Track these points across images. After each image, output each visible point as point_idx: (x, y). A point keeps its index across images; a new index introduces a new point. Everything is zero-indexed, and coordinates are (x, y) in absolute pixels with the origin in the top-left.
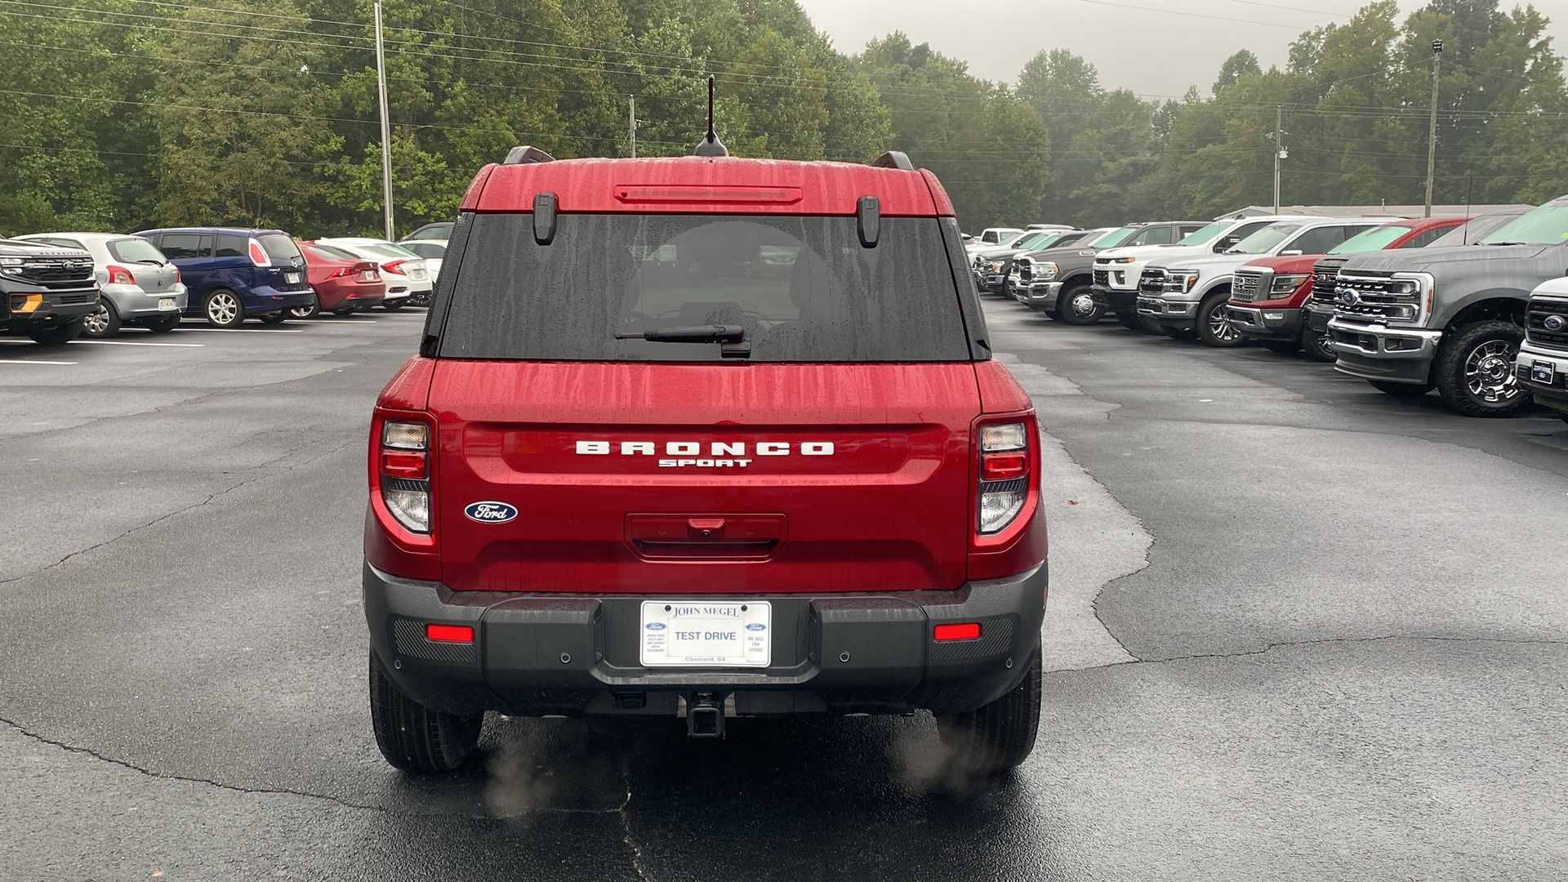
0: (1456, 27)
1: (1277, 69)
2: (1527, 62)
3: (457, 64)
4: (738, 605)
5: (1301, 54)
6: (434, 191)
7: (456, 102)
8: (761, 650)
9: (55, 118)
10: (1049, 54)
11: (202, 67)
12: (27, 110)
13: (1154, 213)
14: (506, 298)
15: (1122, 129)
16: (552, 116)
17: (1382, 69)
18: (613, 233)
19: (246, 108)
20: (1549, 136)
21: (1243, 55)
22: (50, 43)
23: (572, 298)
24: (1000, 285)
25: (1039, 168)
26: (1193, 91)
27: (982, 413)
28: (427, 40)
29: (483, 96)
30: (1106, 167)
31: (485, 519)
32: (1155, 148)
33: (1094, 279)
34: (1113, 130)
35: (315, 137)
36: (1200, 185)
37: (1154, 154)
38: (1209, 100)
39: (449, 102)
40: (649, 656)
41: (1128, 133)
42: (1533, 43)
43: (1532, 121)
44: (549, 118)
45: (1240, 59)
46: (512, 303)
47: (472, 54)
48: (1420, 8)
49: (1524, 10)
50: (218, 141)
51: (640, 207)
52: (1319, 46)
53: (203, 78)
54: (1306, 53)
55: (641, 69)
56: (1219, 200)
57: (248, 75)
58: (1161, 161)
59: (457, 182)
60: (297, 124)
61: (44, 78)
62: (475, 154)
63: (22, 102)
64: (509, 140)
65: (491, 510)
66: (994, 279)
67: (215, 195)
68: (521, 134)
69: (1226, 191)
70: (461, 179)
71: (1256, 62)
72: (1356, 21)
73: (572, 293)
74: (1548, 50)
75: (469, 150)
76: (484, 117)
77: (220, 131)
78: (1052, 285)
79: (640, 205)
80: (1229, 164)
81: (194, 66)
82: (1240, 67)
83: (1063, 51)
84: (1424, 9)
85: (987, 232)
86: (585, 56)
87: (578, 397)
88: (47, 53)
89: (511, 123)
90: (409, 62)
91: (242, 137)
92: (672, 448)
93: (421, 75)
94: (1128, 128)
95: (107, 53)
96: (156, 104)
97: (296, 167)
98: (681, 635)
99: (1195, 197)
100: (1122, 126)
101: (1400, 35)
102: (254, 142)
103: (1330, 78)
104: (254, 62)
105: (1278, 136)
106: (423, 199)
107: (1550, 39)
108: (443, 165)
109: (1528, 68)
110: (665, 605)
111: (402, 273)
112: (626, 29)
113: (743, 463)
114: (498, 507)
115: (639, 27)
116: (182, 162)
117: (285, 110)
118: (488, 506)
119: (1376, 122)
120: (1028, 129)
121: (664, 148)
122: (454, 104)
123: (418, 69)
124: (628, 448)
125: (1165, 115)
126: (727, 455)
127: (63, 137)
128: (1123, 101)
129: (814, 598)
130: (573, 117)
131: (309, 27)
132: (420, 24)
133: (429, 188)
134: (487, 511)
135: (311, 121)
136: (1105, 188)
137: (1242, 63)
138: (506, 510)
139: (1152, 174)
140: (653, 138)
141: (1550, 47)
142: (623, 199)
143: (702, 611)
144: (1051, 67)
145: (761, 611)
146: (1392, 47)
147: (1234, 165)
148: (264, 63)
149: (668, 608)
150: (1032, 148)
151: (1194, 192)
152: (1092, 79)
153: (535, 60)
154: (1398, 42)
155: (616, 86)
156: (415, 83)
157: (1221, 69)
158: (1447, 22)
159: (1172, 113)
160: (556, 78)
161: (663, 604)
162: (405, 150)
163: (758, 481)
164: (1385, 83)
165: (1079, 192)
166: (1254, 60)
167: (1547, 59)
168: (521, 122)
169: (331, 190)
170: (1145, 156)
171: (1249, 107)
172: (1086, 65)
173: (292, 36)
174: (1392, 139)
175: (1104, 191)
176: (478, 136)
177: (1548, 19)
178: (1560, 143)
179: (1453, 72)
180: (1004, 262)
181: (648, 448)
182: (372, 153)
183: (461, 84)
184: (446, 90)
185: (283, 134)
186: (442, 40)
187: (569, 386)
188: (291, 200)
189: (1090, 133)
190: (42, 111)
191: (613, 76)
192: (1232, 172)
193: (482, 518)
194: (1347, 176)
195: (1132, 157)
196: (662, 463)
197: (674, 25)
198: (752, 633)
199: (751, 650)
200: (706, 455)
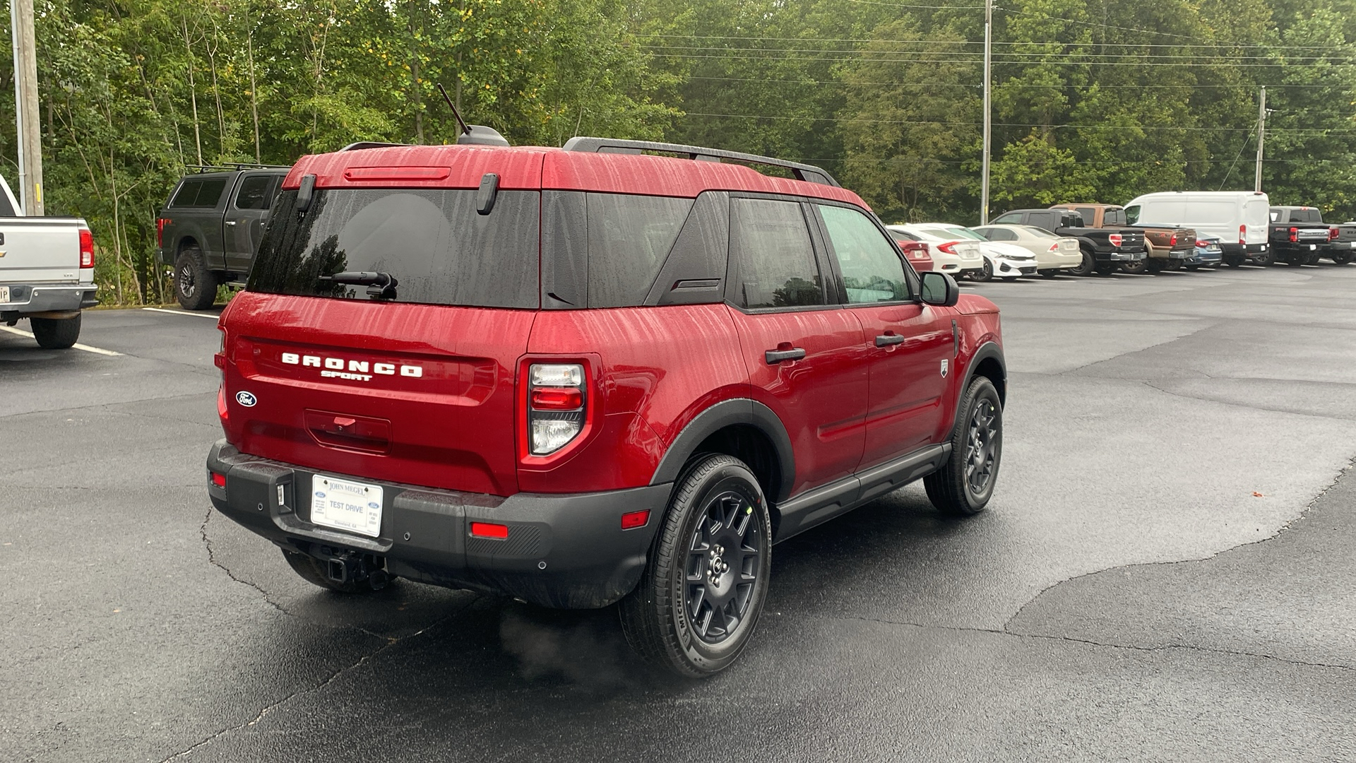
3: (1095, 69)
4: (363, 486)
6: (1063, 182)
7: (1090, 102)
8: (375, 523)
9: (772, 134)
11: (879, 87)
12: (754, 129)
16: (1182, 110)
18: (337, 203)
19: (909, 119)
22: (773, 77)
27: (527, 353)
28: (1067, 50)
29: (1116, 96)
31: (244, 403)
35: (962, 140)
39: (1083, 104)
40: (316, 518)
44: (1178, 114)
47: (1109, 60)
50: (885, 147)
53: (878, 96)
55: (1282, 61)
57: (912, 91)
59: (1085, 174)
60: (949, 129)
61: (767, 103)
62: (1103, 149)
63: (751, 123)
64: (1137, 134)
65: (246, 397)
67: (879, 190)
68: (1150, 129)
70: (1088, 172)
75: (1099, 145)
76: (1115, 114)
77: (888, 138)
81: (872, 87)
86: (1223, 52)
88: (771, 86)
89: (1141, 119)
90: (1049, 71)
91: (904, 142)
92: (329, 362)
93: (1059, 81)
95: (812, 82)
96: (846, 120)
97: (944, 164)
98: (333, 503)
102: (914, 146)
104: (918, 81)
106: (1053, 189)
108: (1072, 159)
111: (954, 252)
112: (1270, 24)
113: (367, 378)
114: (249, 396)
115: (1288, 20)
116: (856, 164)
117: (941, 119)
118: (245, 395)
121: (1302, 134)
122: (1088, 106)
123: (1056, 76)
124: (307, 360)
126: (358, 372)
127: (776, 148)
130: (1206, 110)
131: (966, 47)
132: (1060, 38)
133: (1058, 180)
134: (244, 398)
135: (960, 126)
138: (252, 399)
140: (1290, 126)
142: (348, 178)
143: (344, 487)
145: (376, 493)
148: (926, 80)
149: (327, 482)
153: (1167, 61)
155: (1255, 79)
156: (1054, 88)
160: (1191, 75)
161: (324, 478)
162: (1038, 148)
163: (374, 393)
168: (1151, 117)
169: (974, 184)
173: (951, 56)
176: (1107, 132)
181: (316, 361)
182: (1010, 152)
183: (1096, 86)
184: (1082, 93)
185: (936, 138)
186: (1080, 49)
188: (939, 193)
190: (764, 129)
191: (1251, 70)
196: (324, 373)
197: (1324, 16)
198: (371, 510)
199: (371, 522)
200: (346, 370)
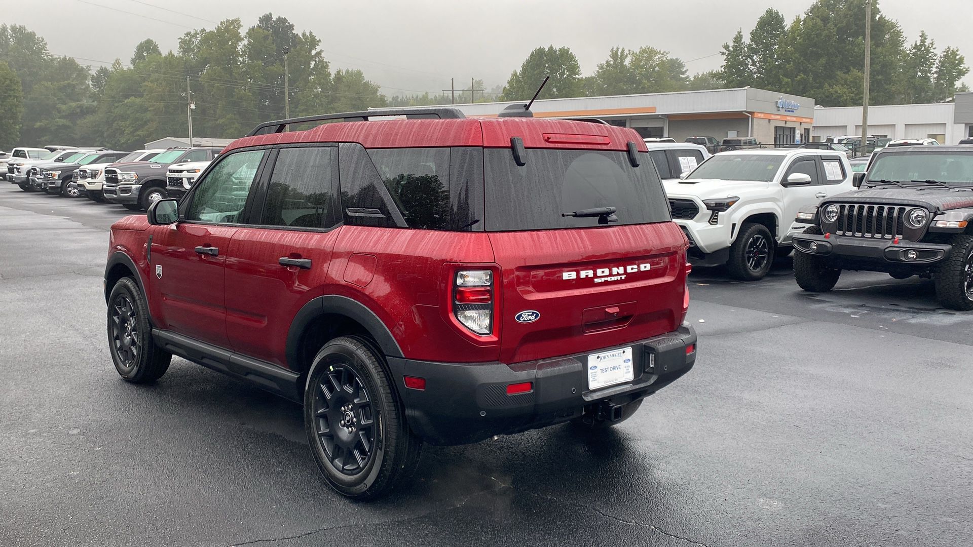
0: (274, 40)
1: (173, 53)
2: (311, 62)
4: (621, 351)
5: (186, 45)
8: (629, 372)
10: (9, 27)
13: (97, 140)
14: (512, 196)
15: (69, 83)
17: (235, 60)
18: (549, 159)
20: (326, 104)
21: (149, 42)
23: (541, 195)
24: (58, 188)
25: (17, 106)
26: (117, 62)
30: (60, 108)
31: (525, 321)
32: (93, 97)
33: (168, 183)
34: (63, 83)
36: (128, 123)
37: (93, 101)
38: (129, 69)
40: (592, 384)
41: (74, 86)
42: (313, 52)
43: (317, 96)
45: (147, 45)
46: (515, 199)
48: (253, 26)
49: (308, 34)
51: (557, 145)
52: (196, 41)
54: (189, 45)
56: (141, 132)
58: (98, 106)
65: (529, 315)
66: (53, 183)
69: (146, 127)
71: (158, 48)
72: (219, 29)
73: (541, 192)
74: (321, 57)
78: (134, 187)
79: (556, 144)
80: (146, 110)
82: (148, 50)
83: (20, 27)
84: (256, 27)
85: (16, 150)
87: (562, 249)
92: (599, 272)
94: (74, 83)
98: (602, 370)
99: (125, 130)
100: (69, 81)
101: (244, 40)
103: (205, 62)
105: (189, 95)
107: (321, 51)
109: (312, 66)
110: (597, 356)
113: (623, 277)
114: (531, 313)
118: (527, 313)
119: (235, 90)
120: (5, 79)
124: (583, 274)
125: (99, 76)
126: (618, 274)
128: (68, 66)
129: (644, 342)
134: (527, 316)
136: (61, 122)
137: (148, 47)
138: (535, 315)
139: (94, 114)
141: (322, 55)
142: (547, 140)
143: (609, 356)
144: (12, 37)
145: (629, 352)
146: (241, 46)
147: (150, 111)
149: (598, 357)
150: (9, 92)
151: (124, 127)
152: (44, 48)
154: (243, 44)
157: (136, 50)
158: (269, 36)
159: (104, 75)
161: (596, 355)
163: (628, 286)
164: (238, 67)
165: (42, 124)
166: (156, 47)
167: (321, 61)
170: (85, 102)
171: (157, 75)
172: (38, 38)
174: (245, 100)
175: (61, 124)
177: (320, 40)
178: (332, 108)
179: (274, 64)
180: (60, 172)
181: (590, 273)
187: (556, 244)
189: (46, 84)
192: (148, 115)
193: (524, 320)
194: (220, 121)
195: (78, 102)
196: (596, 281)
198: (626, 364)
199: (626, 373)
200: (611, 275)
